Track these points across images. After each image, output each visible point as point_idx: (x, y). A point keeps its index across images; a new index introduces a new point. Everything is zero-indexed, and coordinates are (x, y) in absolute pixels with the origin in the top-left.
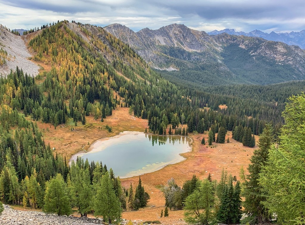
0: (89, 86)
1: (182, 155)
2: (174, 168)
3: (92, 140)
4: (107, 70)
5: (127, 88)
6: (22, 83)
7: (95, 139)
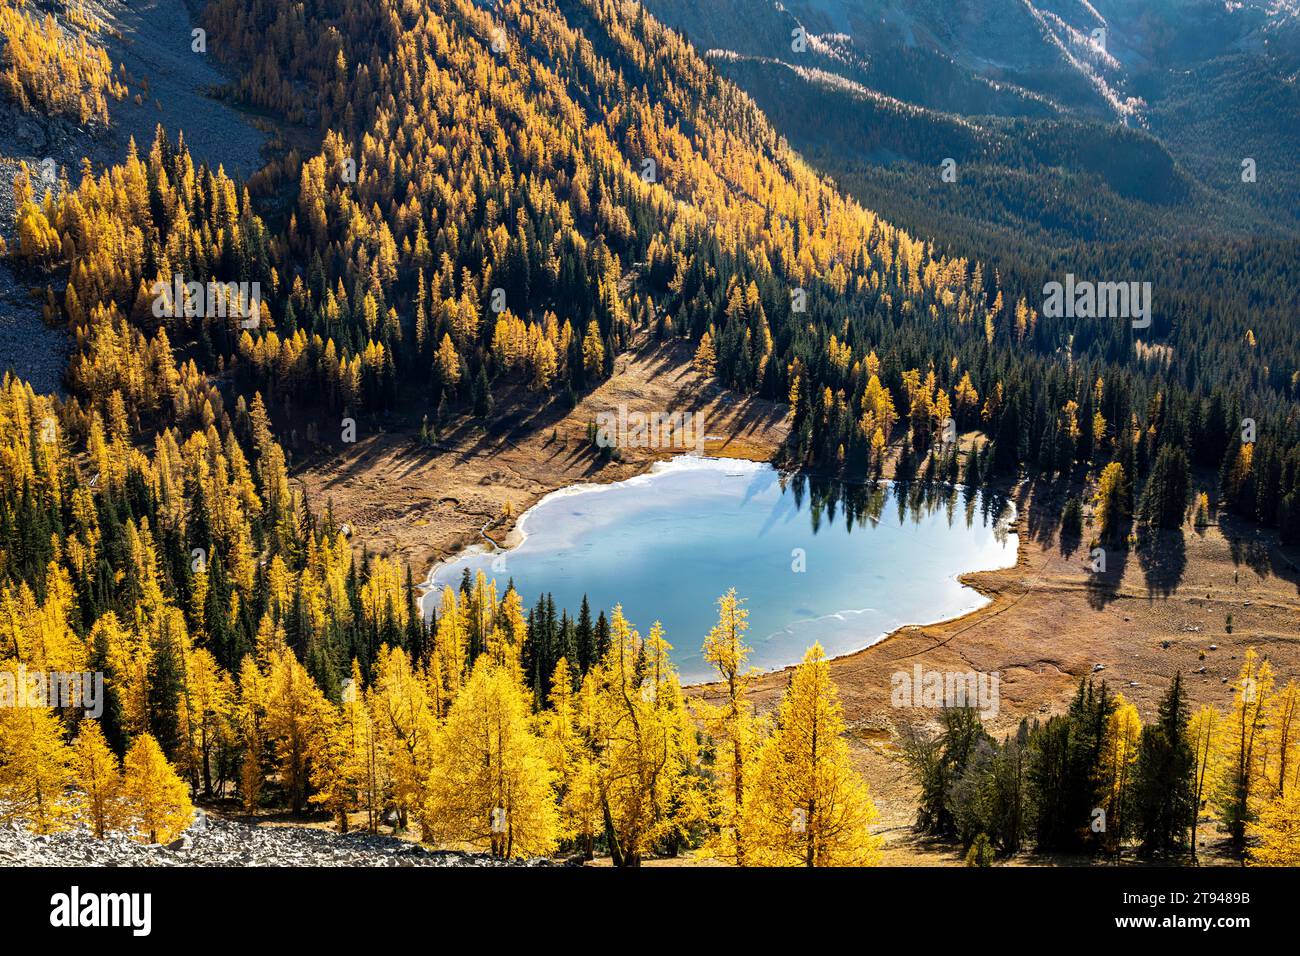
0: (502, 231)
1: (968, 581)
2: (934, 643)
3: (524, 495)
4: (587, 160)
5: (683, 247)
6: (187, 209)
7: (537, 488)
